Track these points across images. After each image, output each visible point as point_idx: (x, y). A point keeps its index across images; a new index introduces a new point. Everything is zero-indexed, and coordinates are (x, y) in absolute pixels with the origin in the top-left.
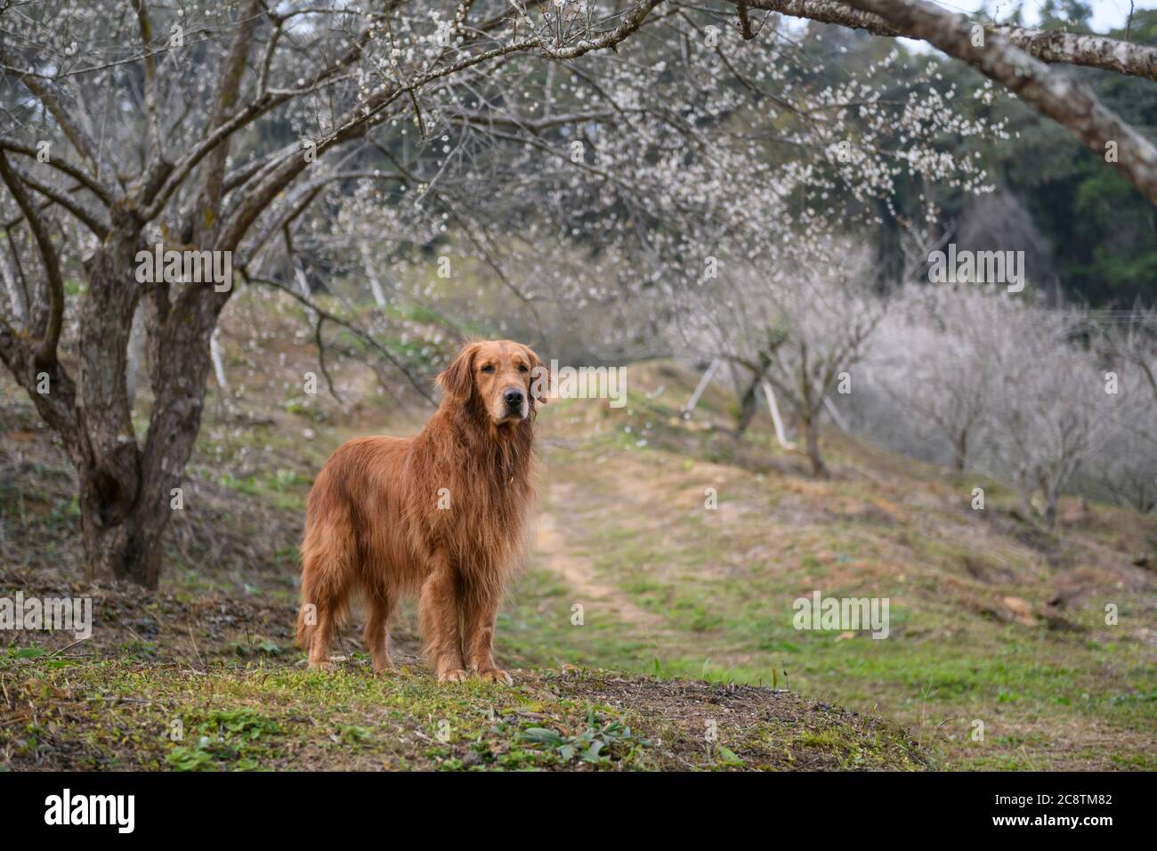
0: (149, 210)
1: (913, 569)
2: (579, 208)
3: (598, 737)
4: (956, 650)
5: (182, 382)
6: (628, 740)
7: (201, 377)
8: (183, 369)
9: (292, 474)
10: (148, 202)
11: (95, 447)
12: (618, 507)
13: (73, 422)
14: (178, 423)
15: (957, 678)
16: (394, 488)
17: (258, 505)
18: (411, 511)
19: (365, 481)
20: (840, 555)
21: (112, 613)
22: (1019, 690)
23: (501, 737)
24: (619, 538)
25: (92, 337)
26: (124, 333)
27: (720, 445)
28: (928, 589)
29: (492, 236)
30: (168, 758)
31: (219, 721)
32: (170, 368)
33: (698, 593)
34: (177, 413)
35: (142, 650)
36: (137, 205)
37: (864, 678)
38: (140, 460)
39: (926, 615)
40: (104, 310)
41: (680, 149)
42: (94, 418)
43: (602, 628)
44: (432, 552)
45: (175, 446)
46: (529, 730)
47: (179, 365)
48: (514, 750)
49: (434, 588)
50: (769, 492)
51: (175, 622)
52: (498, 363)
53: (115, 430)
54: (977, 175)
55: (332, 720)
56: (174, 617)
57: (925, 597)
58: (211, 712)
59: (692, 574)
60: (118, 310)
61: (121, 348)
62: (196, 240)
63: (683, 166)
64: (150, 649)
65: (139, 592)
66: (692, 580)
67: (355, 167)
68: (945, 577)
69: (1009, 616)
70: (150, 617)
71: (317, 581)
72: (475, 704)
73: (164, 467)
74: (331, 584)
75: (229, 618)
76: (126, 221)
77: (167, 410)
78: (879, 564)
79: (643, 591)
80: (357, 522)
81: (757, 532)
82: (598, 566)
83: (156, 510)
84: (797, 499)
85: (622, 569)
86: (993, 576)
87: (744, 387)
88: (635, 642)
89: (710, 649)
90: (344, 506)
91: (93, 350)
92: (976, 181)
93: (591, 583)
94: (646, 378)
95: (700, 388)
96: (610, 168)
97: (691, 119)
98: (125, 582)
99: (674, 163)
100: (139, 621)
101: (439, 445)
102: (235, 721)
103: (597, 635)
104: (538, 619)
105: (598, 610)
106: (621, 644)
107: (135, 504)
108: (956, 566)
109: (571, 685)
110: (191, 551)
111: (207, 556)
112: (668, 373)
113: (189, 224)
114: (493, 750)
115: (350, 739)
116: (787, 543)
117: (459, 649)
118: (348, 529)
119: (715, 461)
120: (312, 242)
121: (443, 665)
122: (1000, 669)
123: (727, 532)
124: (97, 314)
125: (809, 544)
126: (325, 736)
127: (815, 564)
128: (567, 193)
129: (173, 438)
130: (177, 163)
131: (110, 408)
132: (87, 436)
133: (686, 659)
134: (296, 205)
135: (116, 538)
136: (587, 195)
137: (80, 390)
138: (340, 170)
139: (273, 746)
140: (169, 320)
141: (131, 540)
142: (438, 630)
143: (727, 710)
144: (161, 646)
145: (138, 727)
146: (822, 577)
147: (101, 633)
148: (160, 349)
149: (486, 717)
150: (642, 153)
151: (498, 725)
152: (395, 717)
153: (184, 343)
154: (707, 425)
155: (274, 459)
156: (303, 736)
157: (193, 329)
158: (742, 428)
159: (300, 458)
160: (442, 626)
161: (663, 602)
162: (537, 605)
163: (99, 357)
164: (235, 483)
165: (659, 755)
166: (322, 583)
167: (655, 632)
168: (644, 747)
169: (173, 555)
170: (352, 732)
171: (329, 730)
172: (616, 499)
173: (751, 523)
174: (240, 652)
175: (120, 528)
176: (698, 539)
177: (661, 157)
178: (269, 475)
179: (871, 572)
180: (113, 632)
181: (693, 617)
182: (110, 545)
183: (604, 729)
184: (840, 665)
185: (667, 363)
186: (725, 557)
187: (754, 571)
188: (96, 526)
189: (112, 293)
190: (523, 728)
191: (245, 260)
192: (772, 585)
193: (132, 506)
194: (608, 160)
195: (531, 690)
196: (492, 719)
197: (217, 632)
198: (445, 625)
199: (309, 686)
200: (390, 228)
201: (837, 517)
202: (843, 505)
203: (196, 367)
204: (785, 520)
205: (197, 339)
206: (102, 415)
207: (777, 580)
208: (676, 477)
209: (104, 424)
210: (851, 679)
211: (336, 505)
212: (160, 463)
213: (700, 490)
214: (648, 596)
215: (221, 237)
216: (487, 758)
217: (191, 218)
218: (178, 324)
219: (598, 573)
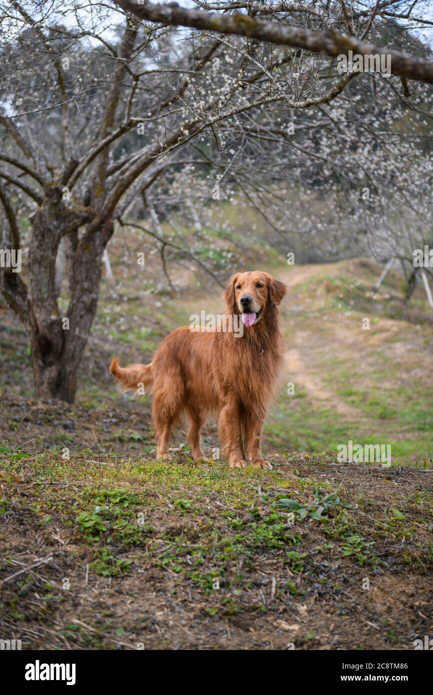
0: (65, 188)
2: (311, 178)
3: (321, 504)
5: (86, 285)
6: (338, 505)
7: (96, 282)
8: (87, 277)
9: (149, 330)
10: (65, 183)
11: (39, 323)
12: (335, 346)
13: (26, 308)
14: (84, 308)
16: (205, 356)
17: (130, 347)
18: (214, 370)
19: (189, 351)
21: (49, 417)
23: (265, 505)
24: (337, 363)
25: (35, 261)
27: (395, 308)
29: (261, 195)
30: (78, 519)
31: (106, 496)
32: (79, 277)
33: (381, 396)
34: (83, 302)
35: (66, 439)
36: (59, 185)
40: (41, 245)
41: (370, 143)
42: (37, 306)
43: (327, 417)
44: (226, 394)
45: (83, 321)
46: (281, 500)
47: (84, 275)
48: (272, 513)
49: (227, 414)
50: (424, 336)
51: (84, 422)
52: (244, 283)
53: (49, 313)
55: (169, 495)
56: (84, 419)
58: (102, 491)
59: (378, 385)
60: (49, 245)
61: (52, 267)
62: (92, 204)
63: (372, 152)
64: (71, 438)
65: (64, 406)
66: (379, 388)
67: (181, 157)
70: (70, 420)
71: (161, 409)
72: (251, 482)
73: (77, 333)
74: (169, 410)
75: (114, 420)
76: (53, 194)
77: (78, 301)
79: (350, 395)
80: (184, 374)
81: (417, 360)
82: (324, 380)
83: (73, 357)
85: (338, 382)
87: (409, 273)
88: (345, 426)
89: (389, 430)
90: (177, 366)
91: (36, 268)
93: (320, 390)
94: (352, 268)
95: (384, 273)
96: (329, 154)
97: (376, 125)
98: (56, 400)
99: (366, 150)
100: (64, 422)
102: (115, 496)
103: (323, 421)
104: (289, 411)
105: (324, 406)
106: (337, 426)
109: (306, 468)
110: (94, 375)
111: (102, 378)
112: (364, 265)
113: (88, 195)
114: (260, 513)
115: (179, 507)
117: (242, 448)
118: (179, 379)
119: (392, 317)
120: (159, 200)
121: (233, 458)
123: (399, 360)
124: (38, 247)
126: (165, 505)
128: (304, 169)
129: (81, 317)
130: (80, 160)
131: (46, 300)
132: (34, 316)
133: (375, 435)
134: (149, 179)
135: (51, 373)
136: (316, 170)
137: (29, 290)
138: (173, 160)
139: (136, 511)
140: (78, 250)
141: (59, 374)
142: (229, 438)
143: (396, 484)
144: (76, 436)
145: (61, 500)
147: (43, 429)
148: (73, 267)
149: (257, 492)
150: (347, 146)
151: (263, 497)
152: (205, 493)
153: (87, 263)
154: (387, 296)
155: (139, 322)
156: (153, 505)
157: (91, 254)
158: (408, 297)
159: (154, 320)
160: (232, 435)
161: (361, 401)
162: (289, 403)
163: (40, 272)
164: (117, 336)
165: (356, 514)
166: (164, 410)
167: (358, 419)
168: (348, 509)
169: (84, 377)
170: (180, 503)
171: (167, 501)
172: (334, 341)
173: (413, 355)
174: (121, 440)
175: (53, 367)
176: (382, 364)
177: (359, 147)
178: (136, 330)
181: (379, 410)
182: (48, 377)
183: (325, 499)
185: (364, 259)
186: (398, 375)
187: (415, 383)
188: (40, 366)
189: (46, 235)
190: (278, 499)
191: (120, 213)
192: (425, 391)
193: (60, 355)
194: (328, 150)
195: (283, 473)
196: (260, 493)
197: (107, 428)
198: (233, 435)
199: (157, 473)
200: (202, 191)
203: (94, 276)
205: (94, 261)
206: (42, 304)
207: (428, 389)
208: (369, 328)
209: (43, 309)
211: (172, 365)
212: (75, 331)
213: (383, 336)
214: (353, 398)
215: (106, 202)
216: (257, 518)
217: (89, 191)
218: (83, 252)
219: (324, 384)
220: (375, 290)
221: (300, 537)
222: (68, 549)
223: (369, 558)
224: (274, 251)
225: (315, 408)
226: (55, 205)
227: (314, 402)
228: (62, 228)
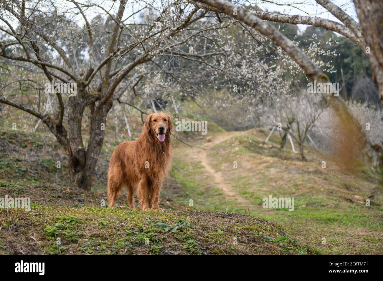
0: (87, 82)
1: (326, 187)
3: (178, 225)
4: (334, 210)
5: (97, 131)
6: (187, 226)
8: (98, 128)
10: (87, 80)
11: (72, 150)
13: (67, 143)
14: (96, 143)
15: (332, 218)
16: (131, 156)
18: (135, 162)
19: (124, 154)
20: (304, 183)
21: (71, 196)
22: (350, 221)
24: (240, 178)
25: (71, 119)
26: (80, 117)
27: (274, 152)
28: (331, 193)
30: (46, 229)
32: (94, 128)
33: (261, 194)
34: (96, 140)
36: (84, 81)
37: (304, 218)
38: (85, 154)
39: (328, 200)
40: (74, 111)
42: (72, 142)
43: (231, 204)
44: (141, 174)
45: (95, 150)
46: (158, 223)
47: (97, 126)
48: (150, 228)
50: (286, 165)
51: (90, 199)
52: (158, 119)
53: (78, 145)
54: (331, 67)
56: (90, 197)
57: (329, 195)
58: (63, 217)
59: (260, 189)
60: (78, 111)
62: (102, 91)
66: (260, 190)
68: (337, 189)
69: (356, 201)
70: (82, 197)
71: (112, 183)
73: (92, 156)
74: (116, 184)
76: (81, 86)
77: (93, 139)
78: (316, 186)
79: (245, 194)
80: (123, 166)
81: (281, 176)
82: (233, 186)
83: (90, 168)
84: (294, 167)
85: (240, 187)
86: (353, 189)
87: (283, 135)
88: (240, 208)
89: (262, 210)
90: (119, 161)
91: (71, 122)
92: (331, 69)
93: (230, 191)
94: (255, 133)
95: (270, 135)
100: (79, 198)
101: (143, 142)
102: (68, 220)
104: (213, 202)
105: (231, 199)
106: (236, 209)
107: (84, 166)
108: (341, 187)
112: (262, 132)
113: (100, 87)
114: (143, 228)
115: (101, 225)
116: (289, 180)
117: (149, 202)
119: (272, 156)
121: (144, 206)
122: (346, 215)
123: (272, 176)
124: (73, 112)
125: (295, 180)
126: (95, 224)
127: (297, 185)
129: (95, 147)
130: (94, 68)
131: (76, 139)
132: (70, 147)
135: (79, 176)
137: (68, 134)
139: (78, 226)
140: (94, 114)
141: (83, 177)
143: (227, 220)
146: (298, 189)
147: (67, 202)
148: (91, 122)
149: (146, 220)
151: (149, 222)
152: (117, 219)
153: (98, 120)
154: (270, 146)
156: (88, 224)
157: (101, 116)
158: (282, 147)
161: (251, 197)
162: (213, 198)
163: (73, 124)
165: (196, 231)
166: (114, 184)
167: (247, 205)
168: (192, 228)
170: (101, 223)
171: (96, 222)
173: (279, 174)
175: (80, 173)
176: (263, 178)
179: (313, 188)
180: (71, 201)
181: (259, 201)
182: (77, 178)
183: (180, 223)
184: (298, 214)
185: (261, 129)
186: (271, 184)
187: (279, 188)
188: (73, 172)
189: (77, 106)
190: (156, 223)
191: (118, 97)
192: (284, 192)
196: (148, 220)
201: (306, 172)
202: (308, 168)
204: (290, 173)
205: (102, 119)
206: (74, 141)
207: (285, 190)
208: (258, 161)
209: (75, 143)
210: (301, 218)
211: (117, 161)
212: (91, 154)
213: (265, 165)
214: (247, 195)
215: (108, 90)
216: (142, 230)
217: (101, 85)
218: (97, 114)
219: (233, 188)
220: (264, 143)
221: (161, 240)
222: (37, 242)
223: (196, 250)
224: (216, 125)
225: (226, 200)
226: (82, 91)
227: (226, 197)
228: (85, 103)
